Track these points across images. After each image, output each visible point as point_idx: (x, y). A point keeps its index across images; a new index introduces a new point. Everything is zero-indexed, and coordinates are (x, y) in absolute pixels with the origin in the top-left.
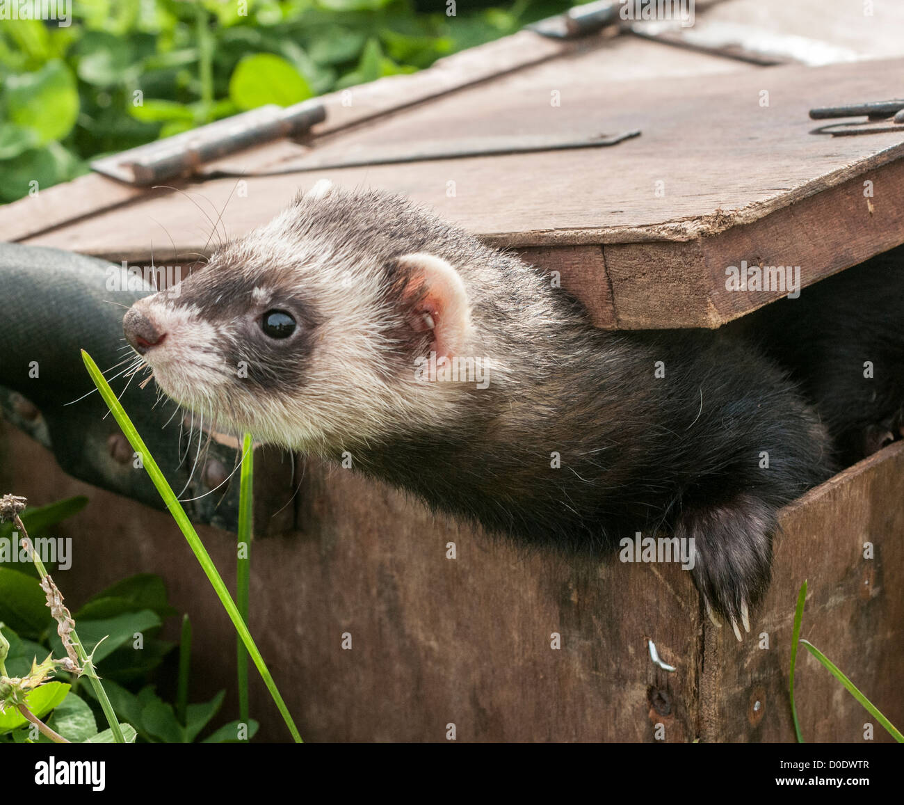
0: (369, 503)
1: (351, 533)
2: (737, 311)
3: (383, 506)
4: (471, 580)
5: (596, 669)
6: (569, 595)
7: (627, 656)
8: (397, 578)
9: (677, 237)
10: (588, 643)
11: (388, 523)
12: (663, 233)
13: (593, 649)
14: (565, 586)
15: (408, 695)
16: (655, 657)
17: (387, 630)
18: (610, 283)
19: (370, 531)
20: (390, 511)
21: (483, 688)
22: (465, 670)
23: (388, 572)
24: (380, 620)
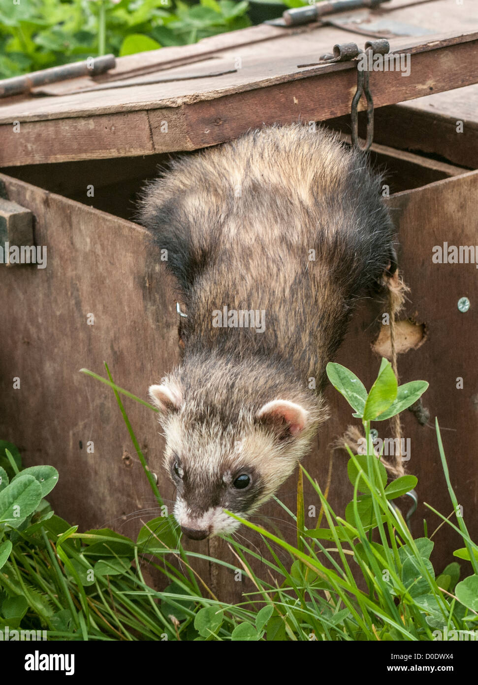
0: (65, 245)
1: (59, 262)
2: (204, 143)
3: (71, 246)
4: (107, 281)
5: (158, 321)
6: (145, 283)
7: (169, 311)
8: (78, 284)
9: (174, 105)
10: (154, 308)
11: (74, 254)
12: (168, 103)
13: (156, 311)
14: (144, 278)
15: (86, 349)
16: (178, 310)
17: (76, 314)
18: (151, 130)
19: (67, 260)
20: (74, 248)
21: (115, 340)
22: (108, 331)
23: (74, 282)
24: (73, 309)
